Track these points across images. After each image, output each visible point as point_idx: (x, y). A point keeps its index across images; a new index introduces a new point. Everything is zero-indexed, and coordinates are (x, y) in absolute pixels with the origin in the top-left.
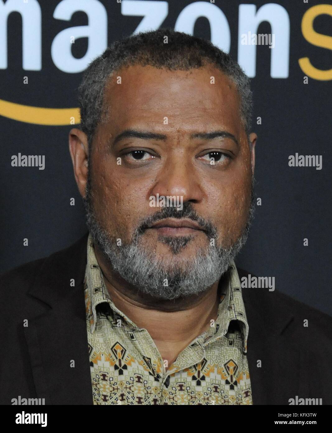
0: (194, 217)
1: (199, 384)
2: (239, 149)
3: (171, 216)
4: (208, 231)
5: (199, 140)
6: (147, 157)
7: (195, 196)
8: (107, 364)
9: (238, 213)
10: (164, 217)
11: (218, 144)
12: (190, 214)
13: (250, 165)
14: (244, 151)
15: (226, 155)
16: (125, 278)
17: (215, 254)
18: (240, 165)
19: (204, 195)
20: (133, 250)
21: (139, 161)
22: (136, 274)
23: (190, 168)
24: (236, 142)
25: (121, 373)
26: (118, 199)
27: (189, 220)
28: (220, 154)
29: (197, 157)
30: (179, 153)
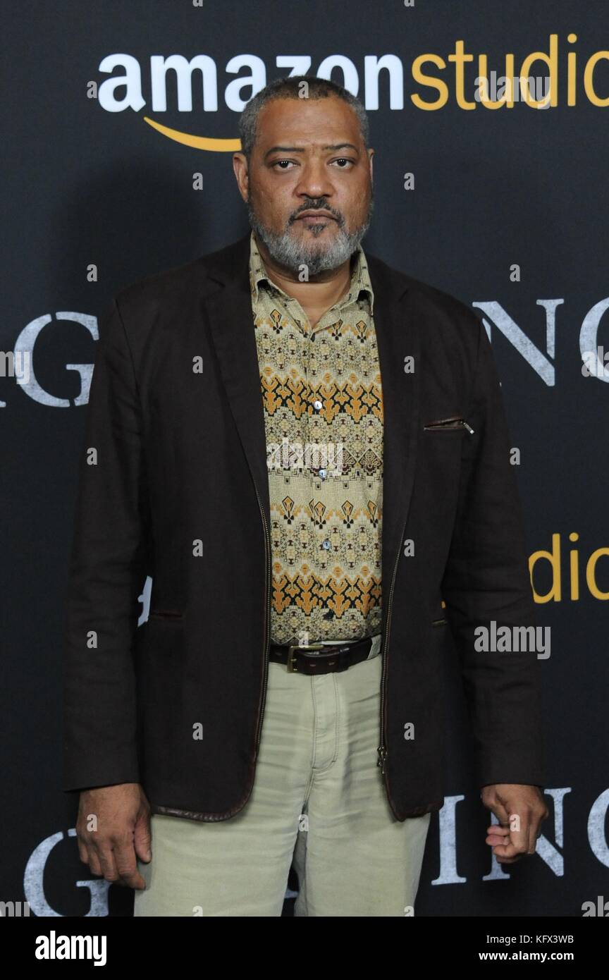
0: (328, 208)
1: (337, 339)
2: (359, 158)
3: (311, 207)
4: (338, 220)
5: (329, 151)
6: (290, 165)
7: (328, 191)
8: (268, 326)
9: (360, 206)
10: (306, 208)
11: (344, 153)
12: (325, 205)
13: (369, 172)
14: (363, 159)
15: (350, 161)
16: (279, 261)
17: (345, 239)
18: (361, 169)
19: (335, 191)
20: (286, 239)
21: (285, 169)
22: (287, 257)
23: (323, 172)
24: (357, 151)
25: (278, 332)
26: (272, 200)
27: (325, 210)
28: (346, 160)
29: (328, 163)
30: (315, 161)
